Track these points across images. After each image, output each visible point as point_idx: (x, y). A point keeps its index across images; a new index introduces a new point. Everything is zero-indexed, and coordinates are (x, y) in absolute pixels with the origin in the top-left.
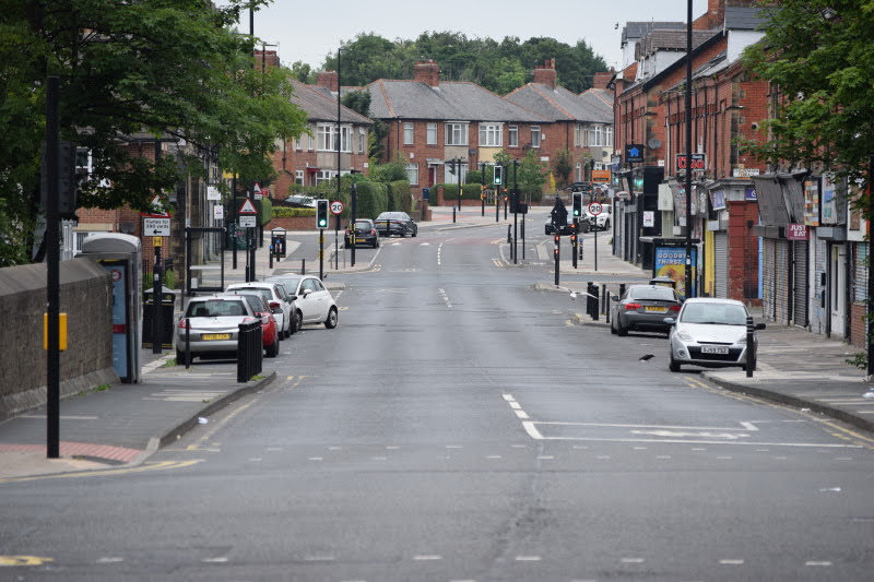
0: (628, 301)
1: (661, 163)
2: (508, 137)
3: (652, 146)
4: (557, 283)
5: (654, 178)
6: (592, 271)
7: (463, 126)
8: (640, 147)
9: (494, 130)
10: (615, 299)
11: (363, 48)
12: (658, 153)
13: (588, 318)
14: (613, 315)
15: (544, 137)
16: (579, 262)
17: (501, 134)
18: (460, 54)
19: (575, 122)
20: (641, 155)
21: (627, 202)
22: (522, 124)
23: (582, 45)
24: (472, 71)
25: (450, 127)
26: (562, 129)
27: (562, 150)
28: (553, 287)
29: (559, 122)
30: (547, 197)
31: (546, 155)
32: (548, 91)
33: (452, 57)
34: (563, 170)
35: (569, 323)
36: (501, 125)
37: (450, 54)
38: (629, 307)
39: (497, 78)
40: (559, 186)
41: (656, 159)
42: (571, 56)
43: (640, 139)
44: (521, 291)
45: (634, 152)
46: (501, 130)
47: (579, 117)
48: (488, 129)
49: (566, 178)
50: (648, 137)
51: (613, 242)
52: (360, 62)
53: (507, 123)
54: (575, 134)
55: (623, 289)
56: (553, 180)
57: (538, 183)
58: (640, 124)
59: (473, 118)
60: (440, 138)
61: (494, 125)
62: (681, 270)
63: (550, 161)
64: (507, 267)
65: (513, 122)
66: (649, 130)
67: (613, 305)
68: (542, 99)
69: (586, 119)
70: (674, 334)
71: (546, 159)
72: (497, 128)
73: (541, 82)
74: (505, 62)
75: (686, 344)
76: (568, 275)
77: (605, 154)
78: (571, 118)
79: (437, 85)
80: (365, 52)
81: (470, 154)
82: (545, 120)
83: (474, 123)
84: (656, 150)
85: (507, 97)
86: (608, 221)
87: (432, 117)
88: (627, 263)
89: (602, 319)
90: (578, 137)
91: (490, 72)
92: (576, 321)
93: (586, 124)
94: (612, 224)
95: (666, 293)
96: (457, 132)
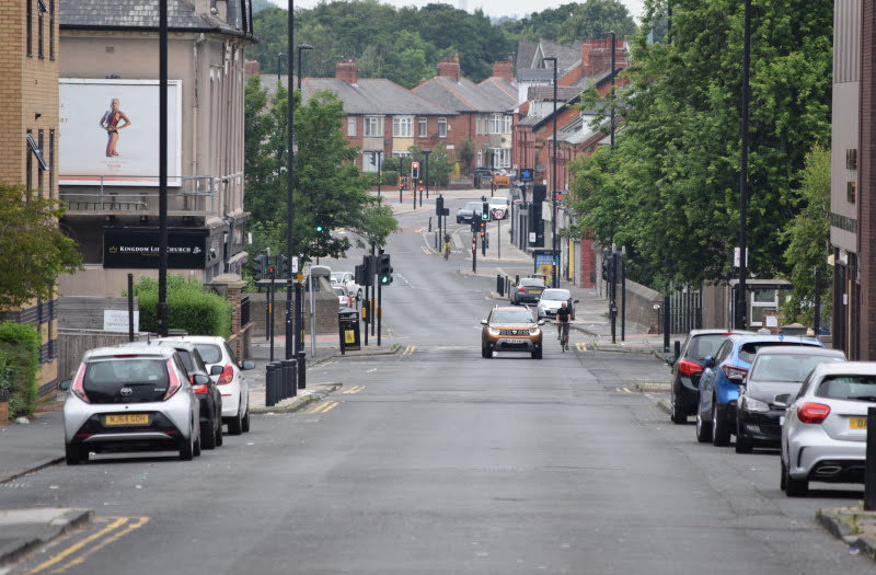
0: (520, 287)
1: (545, 182)
2: (418, 128)
3: (540, 170)
4: (474, 270)
5: (540, 194)
6: (496, 259)
7: (379, 120)
8: (531, 171)
9: (406, 122)
10: (514, 285)
11: (272, 27)
12: (542, 175)
13: (498, 295)
14: (512, 294)
15: (449, 127)
16: (487, 251)
17: (412, 127)
18: (360, 27)
19: (476, 113)
20: (531, 174)
21: (521, 207)
22: (430, 116)
23: (479, 14)
24: (374, 49)
25: (368, 120)
26: (464, 120)
27: (465, 139)
28: (472, 273)
29: (463, 113)
30: (453, 182)
31: (451, 144)
32: (453, 84)
33: (353, 30)
34: (466, 157)
35: (487, 298)
36: (412, 118)
37: (351, 27)
38: (521, 290)
39: (398, 55)
40: (463, 171)
41: (542, 179)
42: (468, 26)
43: (531, 164)
44: (450, 274)
45: (527, 174)
46: (412, 122)
47: (481, 109)
48: (401, 122)
49: (469, 165)
50: (537, 164)
51: (511, 232)
52: (269, 41)
53: (418, 116)
54: (477, 124)
55: (517, 279)
56: (457, 167)
57: (446, 171)
58: (531, 153)
59: (388, 112)
60: (359, 130)
61: (406, 118)
62: (550, 268)
63: (456, 150)
64: (434, 254)
65: (422, 115)
66: (537, 159)
67: (512, 289)
68: (447, 92)
69: (486, 110)
70: (540, 304)
71: (452, 147)
72: (409, 120)
73: (446, 75)
74: (406, 34)
75: (544, 309)
76: (481, 262)
77: (503, 140)
78: (474, 110)
79: (356, 82)
80: (274, 31)
81: (385, 144)
82: (450, 113)
83: (389, 117)
84: (542, 173)
85: (415, 90)
86: (507, 211)
87: (353, 112)
88: (521, 252)
89: (506, 295)
90: (480, 127)
91: (392, 50)
92: (491, 297)
93: (487, 114)
94: (510, 213)
95: (539, 282)
96: (373, 125)
